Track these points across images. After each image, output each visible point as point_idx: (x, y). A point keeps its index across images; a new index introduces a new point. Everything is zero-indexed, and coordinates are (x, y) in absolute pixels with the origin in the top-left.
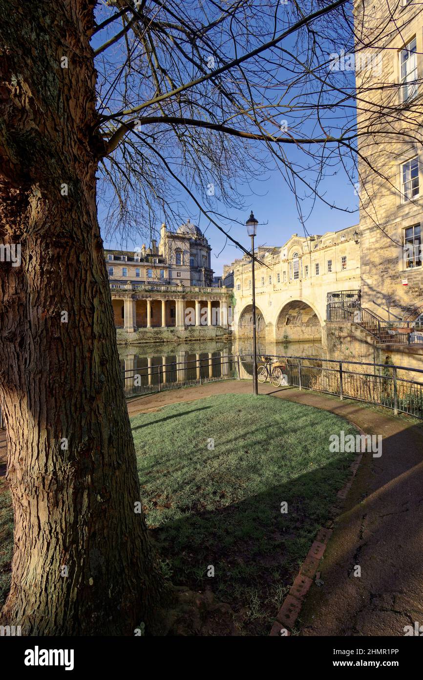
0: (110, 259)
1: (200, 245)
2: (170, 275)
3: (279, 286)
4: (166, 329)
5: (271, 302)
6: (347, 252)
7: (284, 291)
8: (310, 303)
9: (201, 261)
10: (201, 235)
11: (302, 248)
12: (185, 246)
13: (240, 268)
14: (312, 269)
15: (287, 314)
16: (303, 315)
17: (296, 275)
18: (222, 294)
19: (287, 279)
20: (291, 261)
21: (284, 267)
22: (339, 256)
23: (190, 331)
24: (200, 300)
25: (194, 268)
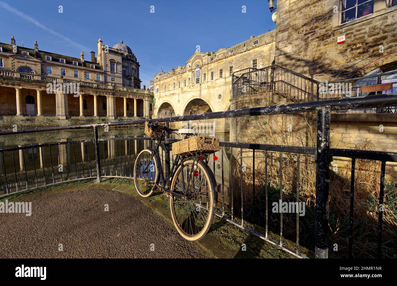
0: (48, 59)
1: (130, 60)
2: (106, 78)
3: (185, 89)
4: (97, 118)
5: (179, 101)
6: (233, 63)
7: (188, 92)
8: (207, 100)
9: (131, 71)
10: (131, 53)
11: (202, 61)
12: (118, 59)
13: (159, 77)
14: (209, 76)
15: (190, 109)
16: (200, 111)
17: (198, 81)
18: (145, 94)
19: (191, 84)
20: (194, 71)
21: (189, 75)
22: (228, 66)
23: (119, 120)
24: (127, 97)
25: (125, 76)
